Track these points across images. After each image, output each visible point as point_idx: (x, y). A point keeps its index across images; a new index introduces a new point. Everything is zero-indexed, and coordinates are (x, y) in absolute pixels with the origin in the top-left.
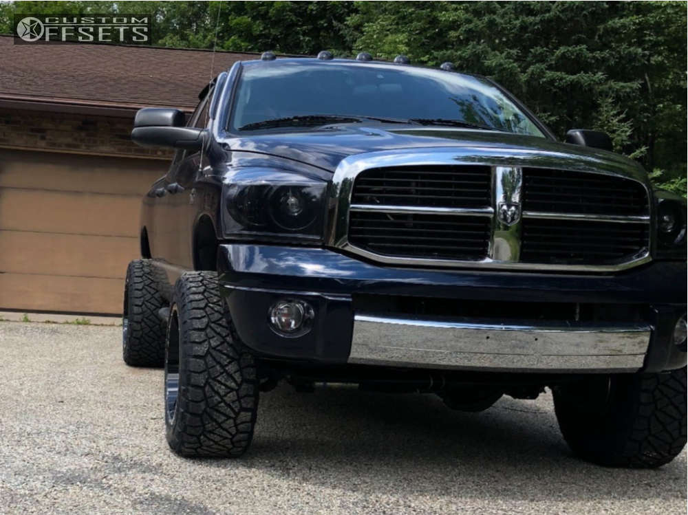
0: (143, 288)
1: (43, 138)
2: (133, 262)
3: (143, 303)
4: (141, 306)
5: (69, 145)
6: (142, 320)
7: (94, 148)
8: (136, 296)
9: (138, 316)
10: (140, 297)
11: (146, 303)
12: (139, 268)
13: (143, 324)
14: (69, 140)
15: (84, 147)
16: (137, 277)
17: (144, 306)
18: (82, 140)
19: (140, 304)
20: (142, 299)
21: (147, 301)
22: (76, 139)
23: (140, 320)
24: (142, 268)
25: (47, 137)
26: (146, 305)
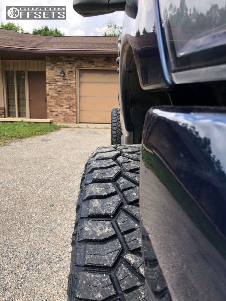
0: (117, 121)
1: (93, 64)
2: (113, 109)
3: (117, 129)
4: (116, 130)
5: (102, 66)
6: (117, 137)
7: (111, 67)
8: (114, 125)
9: (115, 135)
10: (115, 126)
11: (118, 129)
12: (115, 112)
13: (117, 139)
14: (102, 65)
15: (107, 67)
16: (114, 116)
17: (117, 130)
18: (106, 64)
19: (116, 129)
20: (117, 127)
21: (119, 128)
22: (104, 64)
23: (116, 137)
24: (117, 112)
25: (95, 64)
26: (118, 130)
